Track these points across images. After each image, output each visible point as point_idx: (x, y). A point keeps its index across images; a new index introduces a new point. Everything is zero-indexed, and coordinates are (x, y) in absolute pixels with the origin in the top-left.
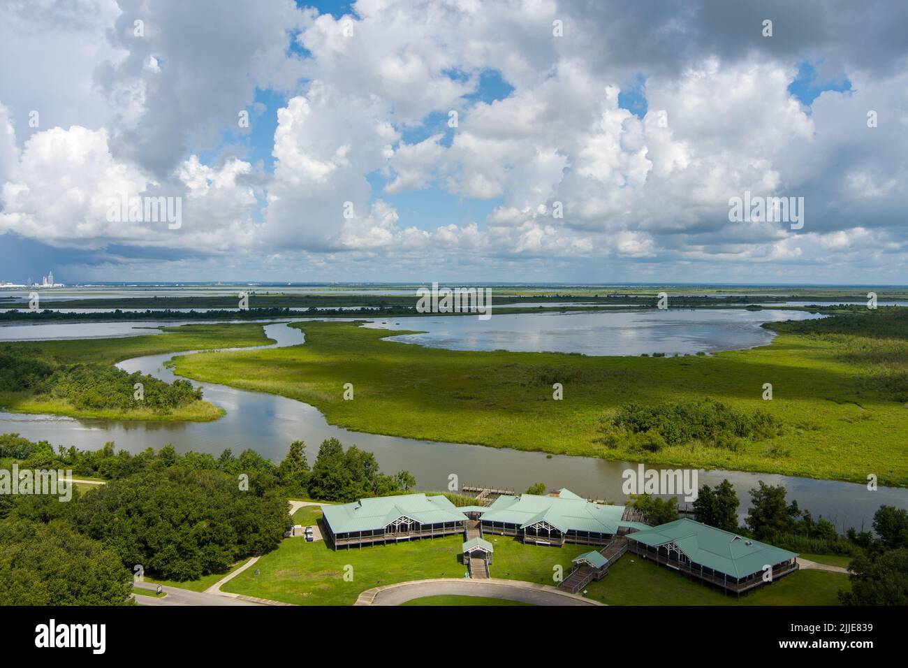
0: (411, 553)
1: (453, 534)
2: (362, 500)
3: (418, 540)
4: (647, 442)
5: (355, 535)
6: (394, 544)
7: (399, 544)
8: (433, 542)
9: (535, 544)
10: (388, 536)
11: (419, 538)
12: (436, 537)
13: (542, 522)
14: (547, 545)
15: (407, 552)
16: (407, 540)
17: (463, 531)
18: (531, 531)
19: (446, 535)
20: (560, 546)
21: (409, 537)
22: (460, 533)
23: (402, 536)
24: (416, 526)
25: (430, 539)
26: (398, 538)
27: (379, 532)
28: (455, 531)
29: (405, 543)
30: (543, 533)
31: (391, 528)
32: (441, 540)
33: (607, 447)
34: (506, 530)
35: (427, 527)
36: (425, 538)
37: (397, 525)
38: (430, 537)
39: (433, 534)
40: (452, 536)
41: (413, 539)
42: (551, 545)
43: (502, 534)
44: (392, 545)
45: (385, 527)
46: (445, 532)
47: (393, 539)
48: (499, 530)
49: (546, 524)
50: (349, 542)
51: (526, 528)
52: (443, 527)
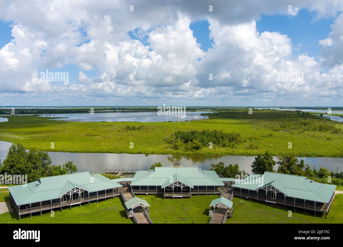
0: (83, 214)
1: (112, 197)
2: (41, 179)
3: (87, 204)
4: (194, 145)
5: (36, 205)
6: (68, 209)
7: (72, 209)
8: (98, 205)
9: (171, 198)
10: (64, 204)
11: (87, 203)
12: (100, 200)
13: (176, 182)
14: (180, 198)
15: (80, 214)
16: (78, 205)
17: (119, 194)
18: (168, 189)
19: (107, 199)
20: (189, 198)
21: (80, 203)
22: (117, 196)
23: (74, 203)
24: (85, 194)
25: (95, 203)
26: (71, 204)
27: (56, 201)
28: (114, 195)
29: (77, 207)
30: (177, 190)
31: (66, 197)
32: (104, 203)
33: (174, 150)
34: (149, 191)
35: (93, 194)
36: (92, 202)
37: (71, 194)
38: (96, 201)
39: (98, 198)
40: (111, 199)
41: (83, 204)
42: (183, 198)
43: (147, 194)
44: (67, 210)
45: (61, 197)
46: (106, 197)
47: (68, 205)
48: (145, 191)
49: (179, 183)
50: (31, 212)
51: (166, 188)
52: (105, 193)
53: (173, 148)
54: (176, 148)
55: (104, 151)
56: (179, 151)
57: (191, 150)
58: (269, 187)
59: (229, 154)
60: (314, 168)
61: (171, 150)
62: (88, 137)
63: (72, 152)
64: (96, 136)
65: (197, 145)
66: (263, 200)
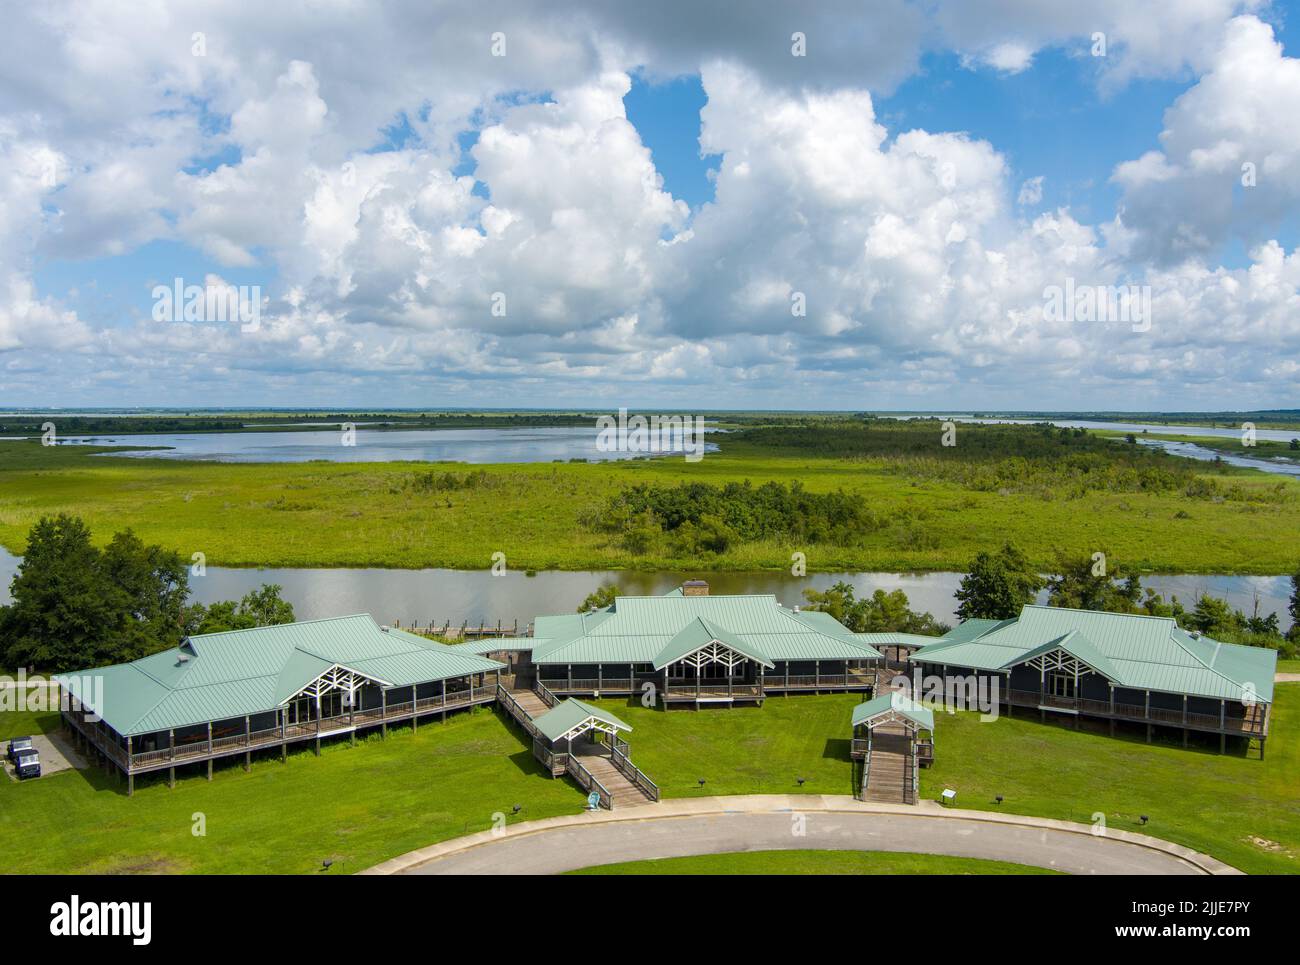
0: (371, 769)
1: (466, 709)
2: (195, 641)
3: (375, 736)
4: (707, 535)
5: (191, 735)
6: (309, 753)
7: (323, 751)
8: (420, 736)
9: (691, 705)
10: (291, 732)
11: (378, 729)
12: (424, 720)
13: (711, 647)
14: (724, 705)
15: (358, 770)
16: (345, 737)
17: (491, 698)
18: (683, 674)
19: (451, 713)
20: (752, 704)
21: (353, 728)
22: (484, 705)
23: (331, 728)
24: (370, 693)
25: (407, 729)
26: (321, 735)
27: (264, 721)
28: (474, 700)
29: (341, 746)
30: (714, 675)
31: (302, 707)
32: (437, 729)
33: (628, 553)
34: (605, 685)
35: (401, 695)
36: (395, 726)
37: (318, 696)
38: (408, 723)
39: (417, 712)
40: (464, 715)
41: (362, 734)
42: (736, 704)
43: (596, 693)
44: (304, 757)
45: (283, 704)
46: (447, 706)
47: (308, 736)
48: (588, 685)
49: (722, 650)
50: (175, 761)
51: (671, 667)
52: (441, 693)
53: (624, 547)
54: (637, 545)
55: (359, 561)
56: (651, 558)
57: (696, 552)
58: (1053, 656)
59: (839, 565)
60: (1174, 599)
61: (620, 553)
62: (281, 514)
63: (236, 565)
64: (310, 508)
65: (720, 533)
66: (1032, 705)
